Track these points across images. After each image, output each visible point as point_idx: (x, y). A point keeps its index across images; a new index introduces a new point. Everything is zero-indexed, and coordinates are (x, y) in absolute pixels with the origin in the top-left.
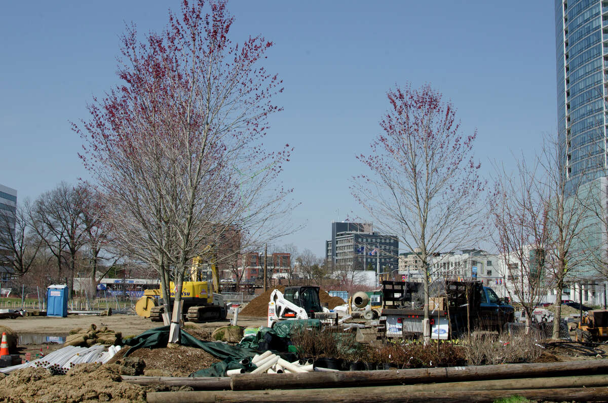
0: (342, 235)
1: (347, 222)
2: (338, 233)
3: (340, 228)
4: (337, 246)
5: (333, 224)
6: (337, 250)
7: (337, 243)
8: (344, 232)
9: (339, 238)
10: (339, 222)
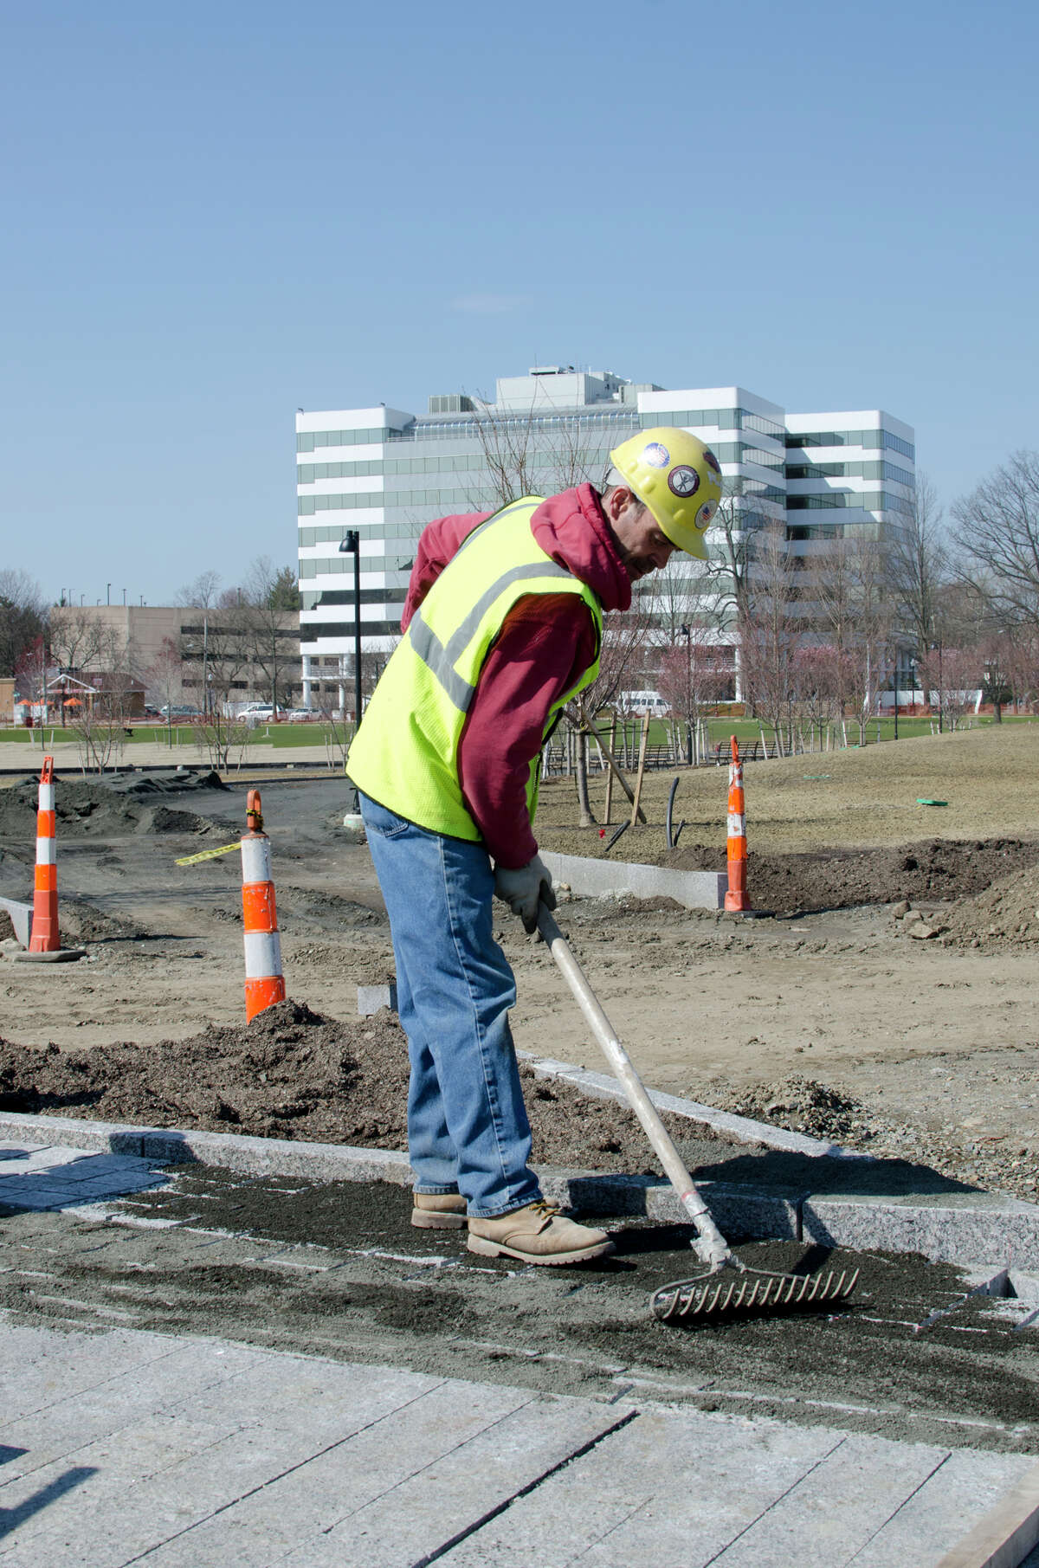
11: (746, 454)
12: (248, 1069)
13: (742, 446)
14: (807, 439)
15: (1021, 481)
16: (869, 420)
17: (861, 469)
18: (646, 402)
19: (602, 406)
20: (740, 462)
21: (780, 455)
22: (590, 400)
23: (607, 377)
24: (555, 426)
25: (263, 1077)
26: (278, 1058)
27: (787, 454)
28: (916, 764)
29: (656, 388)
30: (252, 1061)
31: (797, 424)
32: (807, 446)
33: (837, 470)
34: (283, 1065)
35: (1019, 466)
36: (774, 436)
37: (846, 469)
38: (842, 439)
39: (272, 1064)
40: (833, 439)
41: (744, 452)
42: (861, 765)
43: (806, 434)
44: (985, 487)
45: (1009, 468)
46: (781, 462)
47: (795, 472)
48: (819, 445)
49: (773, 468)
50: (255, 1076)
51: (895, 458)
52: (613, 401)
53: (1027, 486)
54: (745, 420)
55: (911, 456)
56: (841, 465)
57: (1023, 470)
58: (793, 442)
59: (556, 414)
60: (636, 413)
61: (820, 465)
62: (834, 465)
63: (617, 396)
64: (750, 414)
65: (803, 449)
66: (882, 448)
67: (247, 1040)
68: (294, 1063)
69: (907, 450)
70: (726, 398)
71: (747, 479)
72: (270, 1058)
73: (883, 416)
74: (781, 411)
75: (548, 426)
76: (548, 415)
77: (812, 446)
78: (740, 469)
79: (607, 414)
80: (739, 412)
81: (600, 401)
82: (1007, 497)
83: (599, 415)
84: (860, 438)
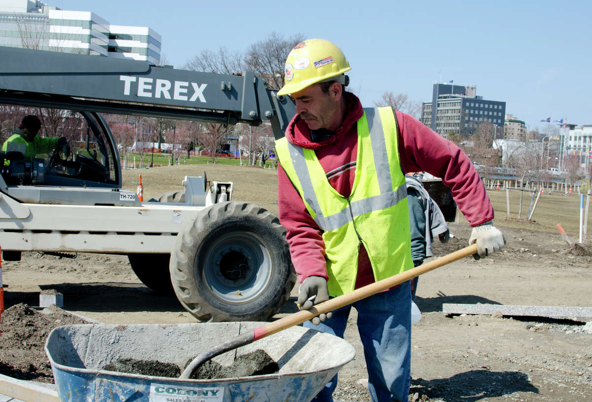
0: (445, 97)
1: (451, 84)
2: (440, 96)
3: (443, 90)
4: (439, 109)
5: (435, 86)
6: (437, 113)
7: (439, 106)
8: (448, 95)
9: (441, 101)
10: (441, 83)
11: (93, 40)
12: (17, 339)
13: (91, 36)
14: (118, 36)
15: (205, 62)
16: (144, 31)
17: (139, 51)
18: (53, 14)
19: (33, 14)
20: (90, 43)
21: (106, 42)
22: (29, 11)
23: (37, 2)
24: (13, 20)
25: (25, 343)
26: (30, 334)
27: (109, 41)
28: (175, 179)
29: (57, 9)
30: (19, 336)
31: (114, 30)
32: (118, 39)
33: (128, 50)
34: (32, 338)
35: (204, 56)
36: (105, 34)
37: (132, 50)
38: (132, 38)
39: (28, 337)
40: (128, 37)
41: (92, 39)
42: (153, 178)
43: (118, 34)
44: (189, 63)
45: (200, 56)
46: (107, 45)
47: (112, 49)
48: (123, 39)
49: (103, 46)
50: (21, 343)
51: (153, 48)
52: (39, 12)
53: (206, 64)
54: (94, 26)
55: (160, 48)
56: (131, 48)
57: (206, 58)
58: (112, 37)
59: (15, 15)
60: (48, 18)
61: (122, 47)
62: (128, 48)
63: (40, 10)
64: (96, 23)
65: (116, 40)
66: (148, 43)
67: (12, 325)
68: (38, 338)
69: (158, 44)
70: (86, 16)
71: (92, 50)
72: (27, 335)
73: (150, 30)
74: (108, 24)
75: (10, 20)
76: (11, 15)
77: (120, 39)
78: (90, 46)
79: (36, 17)
80: (91, 22)
81: (33, 11)
82: (198, 68)
83: (32, 17)
84: (139, 38)
